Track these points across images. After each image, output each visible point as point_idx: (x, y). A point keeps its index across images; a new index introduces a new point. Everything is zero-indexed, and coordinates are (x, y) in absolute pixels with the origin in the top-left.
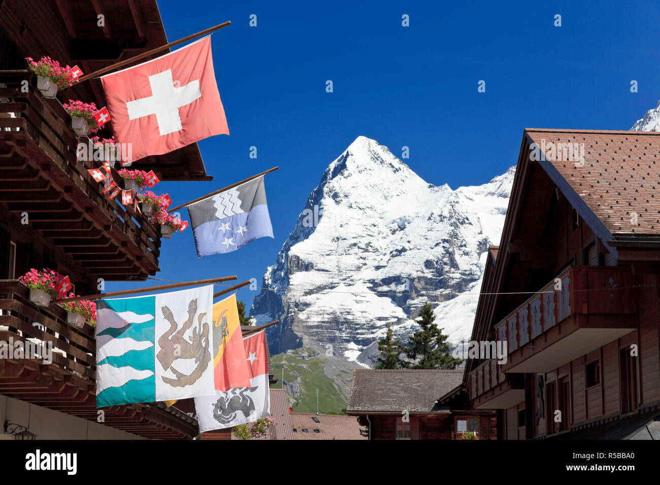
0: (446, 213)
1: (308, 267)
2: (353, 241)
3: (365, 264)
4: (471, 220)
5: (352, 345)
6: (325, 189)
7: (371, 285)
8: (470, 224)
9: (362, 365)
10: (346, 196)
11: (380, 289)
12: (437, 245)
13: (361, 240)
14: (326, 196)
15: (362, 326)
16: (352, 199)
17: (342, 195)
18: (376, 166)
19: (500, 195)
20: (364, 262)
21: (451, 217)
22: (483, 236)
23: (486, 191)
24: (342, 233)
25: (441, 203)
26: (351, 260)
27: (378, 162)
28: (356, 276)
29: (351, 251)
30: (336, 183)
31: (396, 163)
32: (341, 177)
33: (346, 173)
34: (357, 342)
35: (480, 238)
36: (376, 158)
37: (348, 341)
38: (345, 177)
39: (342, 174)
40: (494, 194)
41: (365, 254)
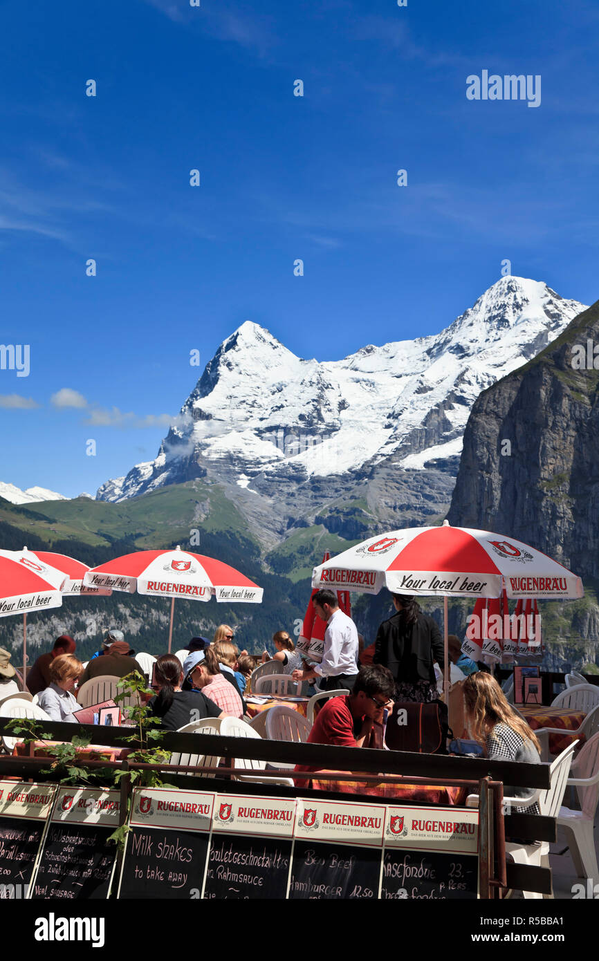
0: (314, 380)
1: (208, 417)
2: (242, 399)
3: (252, 416)
4: (333, 386)
5: (243, 476)
6: (221, 359)
7: (257, 432)
8: (332, 388)
9: (252, 491)
10: (237, 365)
11: (263, 435)
12: (308, 403)
13: (247, 398)
14: (222, 365)
15: (250, 462)
16: (241, 368)
17: (233, 364)
18: (259, 343)
19: (353, 369)
20: (251, 414)
21: (319, 383)
22: (342, 398)
23: (342, 366)
24: (234, 392)
25: (311, 372)
26: (241, 413)
27: (261, 341)
28: (245, 424)
29: (241, 406)
30: (230, 355)
31: (275, 342)
32: (233, 350)
33: (237, 348)
34: (247, 474)
35: (340, 399)
36: (260, 338)
37: (240, 473)
38: (237, 351)
39: (234, 349)
40: (347, 368)
41: (251, 409)
